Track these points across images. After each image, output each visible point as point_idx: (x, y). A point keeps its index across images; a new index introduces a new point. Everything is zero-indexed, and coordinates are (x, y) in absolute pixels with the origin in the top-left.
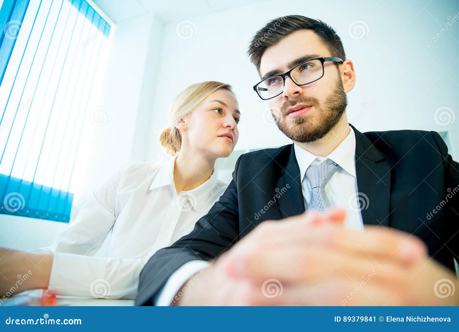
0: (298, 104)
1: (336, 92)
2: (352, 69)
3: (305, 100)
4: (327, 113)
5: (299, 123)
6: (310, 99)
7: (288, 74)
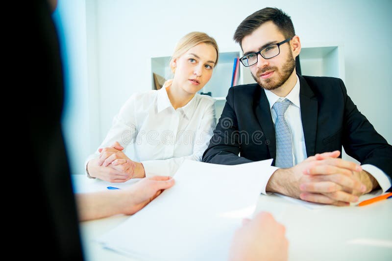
0: (267, 72)
1: (288, 61)
2: (299, 41)
3: (270, 68)
4: (283, 74)
5: (268, 82)
6: (273, 68)
7: (259, 53)
